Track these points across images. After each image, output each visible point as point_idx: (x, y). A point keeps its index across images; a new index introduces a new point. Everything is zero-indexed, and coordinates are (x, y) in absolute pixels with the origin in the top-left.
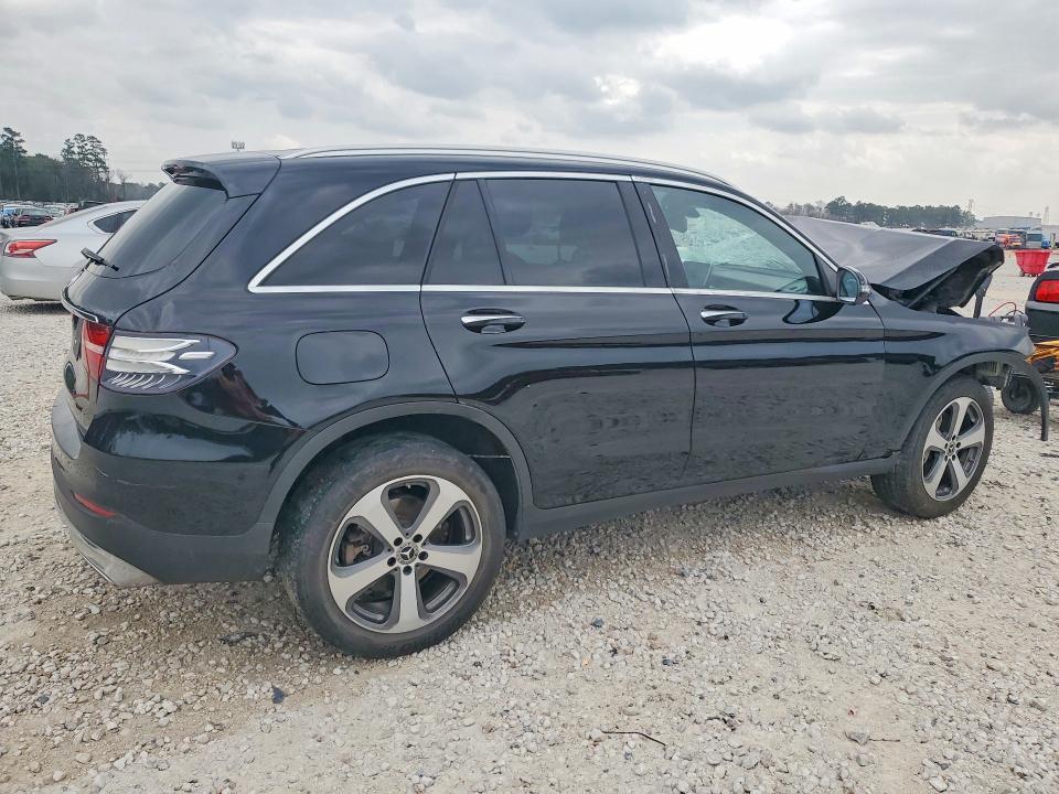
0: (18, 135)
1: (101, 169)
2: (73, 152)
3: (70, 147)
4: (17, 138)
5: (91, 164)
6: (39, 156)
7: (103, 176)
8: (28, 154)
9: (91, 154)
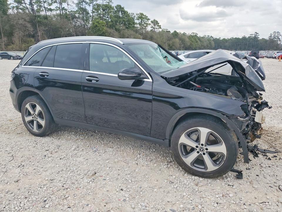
0: (258, 34)
1: (278, 41)
2: (272, 37)
3: (271, 35)
4: (258, 35)
5: (276, 40)
6: (263, 39)
7: (279, 42)
8: (260, 38)
9: (277, 37)
